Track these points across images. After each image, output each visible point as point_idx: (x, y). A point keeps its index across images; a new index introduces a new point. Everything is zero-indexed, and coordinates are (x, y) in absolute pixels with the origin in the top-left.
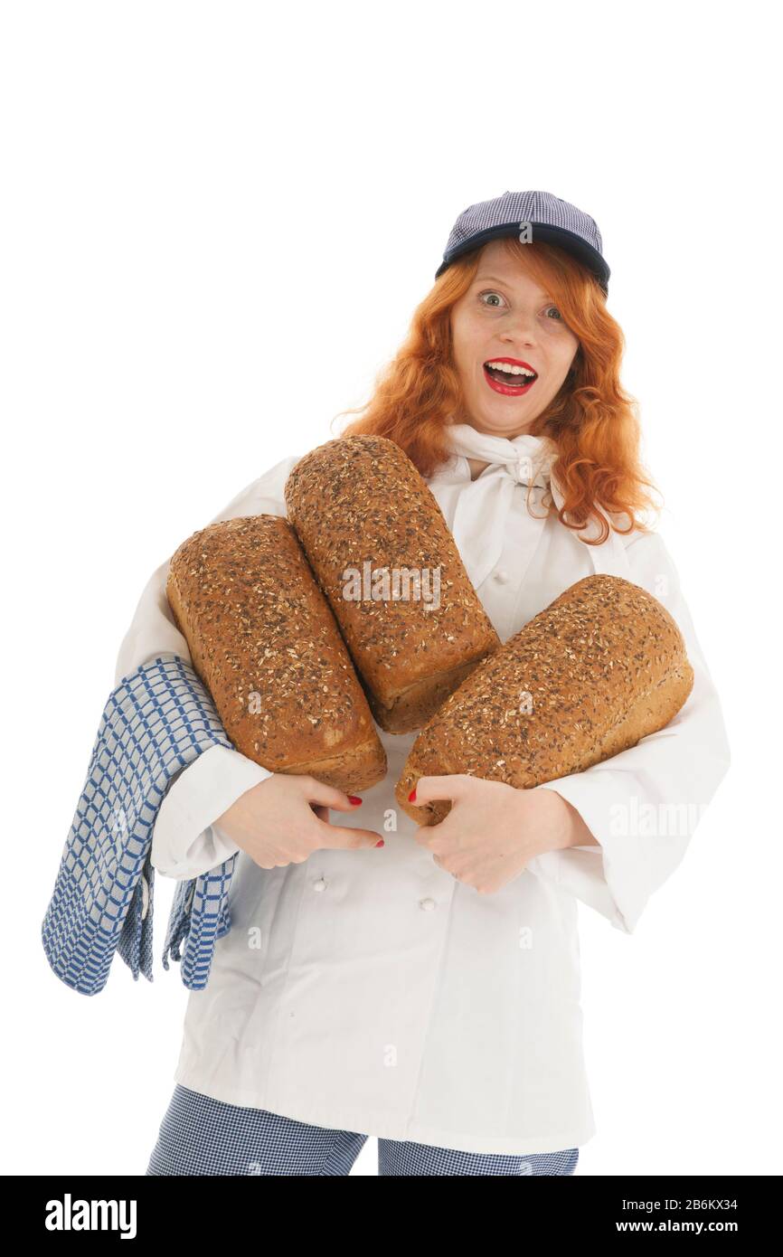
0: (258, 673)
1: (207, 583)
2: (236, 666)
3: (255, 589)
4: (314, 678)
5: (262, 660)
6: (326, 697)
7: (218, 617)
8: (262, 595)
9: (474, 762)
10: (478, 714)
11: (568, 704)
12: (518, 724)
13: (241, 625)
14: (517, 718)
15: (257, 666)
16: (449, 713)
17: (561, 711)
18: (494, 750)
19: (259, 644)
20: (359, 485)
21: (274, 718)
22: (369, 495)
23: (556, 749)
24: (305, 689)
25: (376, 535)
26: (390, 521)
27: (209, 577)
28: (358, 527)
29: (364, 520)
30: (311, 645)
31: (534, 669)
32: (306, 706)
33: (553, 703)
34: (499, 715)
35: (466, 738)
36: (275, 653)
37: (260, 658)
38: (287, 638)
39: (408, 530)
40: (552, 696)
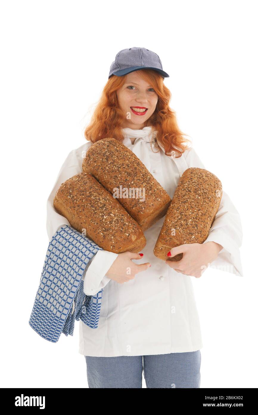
0: (104, 224)
1: (75, 199)
2: (96, 224)
3: (92, 197)
4: (122, 221)
5: (104, 219)
6: (128, 226)
7: (83, 209)
8: (95, 199)
9: (186, 239)
10: (180, 223)
11: (204, 213)
12: (194, 223)
13: (92, 210)
14: (192, 222)
15: (103, 222)
16: (170, 225)
17: (203, 215)
18: (190, 233)
19: (100, 215)
20: (114, 156)
21: (115, 237)
22: (118, 159)
23: (206, 228)
24: (121, 225)
25: (125, 172)
26: (128, 166)
27: (75, 197)
28: (118, 170)
29: (120, 167)
30: (116, 211)
31: (190, 204)
32: (123, 230)
33: (200, 214)
34: (187, 222)
35: (180, 232)
36: (107, 216)
37: (103, 219)
38: (108, 211)
39: (135, 168)
40: (199, 212)
